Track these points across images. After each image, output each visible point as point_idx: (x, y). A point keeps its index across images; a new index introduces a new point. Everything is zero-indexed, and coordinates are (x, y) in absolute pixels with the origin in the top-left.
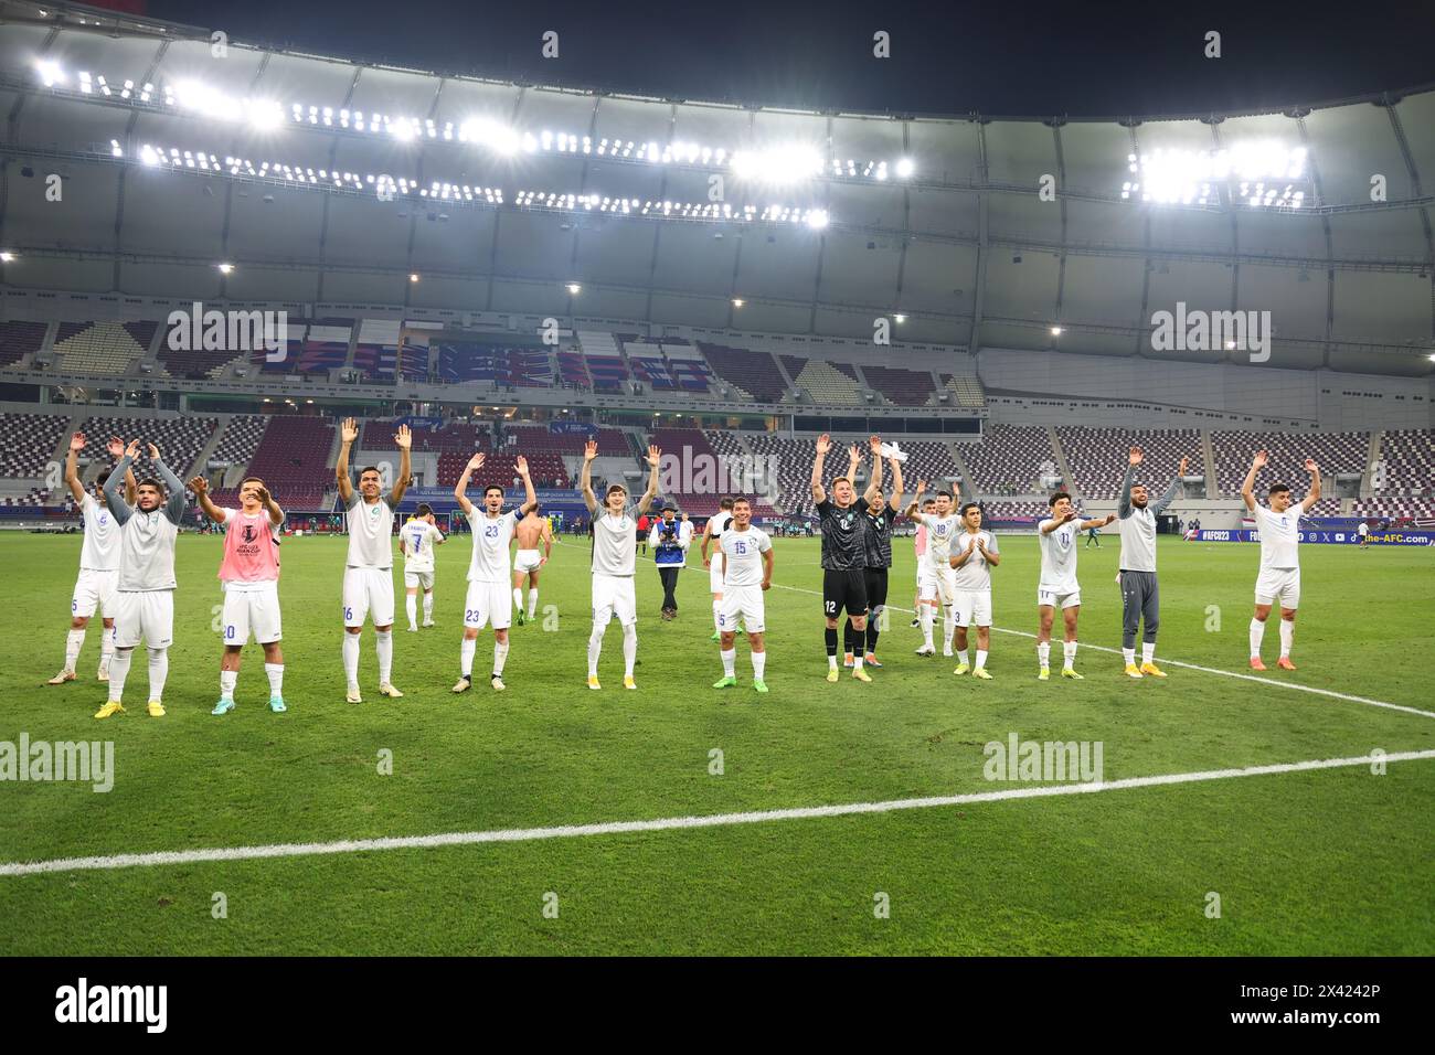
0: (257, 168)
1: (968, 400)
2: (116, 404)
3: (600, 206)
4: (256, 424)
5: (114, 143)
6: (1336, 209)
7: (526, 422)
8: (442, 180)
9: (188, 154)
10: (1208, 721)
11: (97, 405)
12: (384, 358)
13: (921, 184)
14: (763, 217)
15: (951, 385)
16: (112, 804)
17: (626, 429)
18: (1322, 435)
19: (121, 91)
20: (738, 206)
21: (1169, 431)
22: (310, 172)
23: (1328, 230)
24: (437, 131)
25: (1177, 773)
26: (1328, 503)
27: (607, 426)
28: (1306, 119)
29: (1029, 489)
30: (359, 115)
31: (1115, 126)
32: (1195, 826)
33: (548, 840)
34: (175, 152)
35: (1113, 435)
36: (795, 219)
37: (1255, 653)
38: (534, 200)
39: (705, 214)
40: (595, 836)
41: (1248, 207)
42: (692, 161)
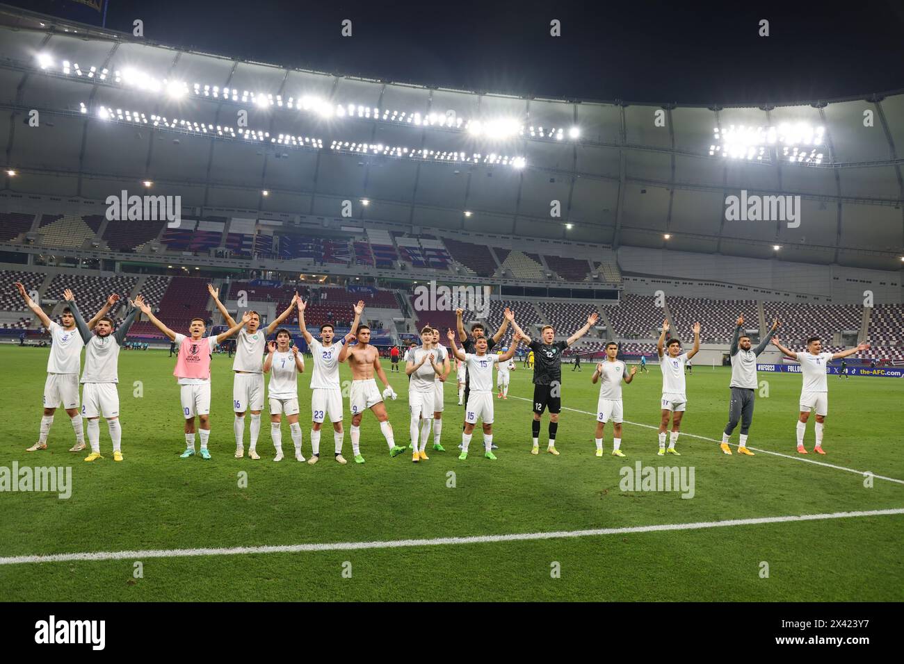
0: (170, 122)
1: (611, 278)
2: (76, 267)
3: (383, 151)
4: (163, 281)
5: (82, 105)
6: (843, 165)
7: (333, 285)
8: (285, 133)
9: (127, 113)
10: (773, 485)
11: (64, 266)
12: (245, 243)
13: (584, 143)
14: (485, 161)
15: (600, 269)
16: (91, 519)
17: (395, 291)
18: (833, 306)
19: (88, 73)
20: (469, 154)
21: (737, 301)
22: (203, 125)
23: (838, 178)
24: (283, 102)
25: (758, 517)
26: (837, 349)
27: (383, 289)
28: (825, 109)
29: (648, 335)
30: (235, 92)
31: (706, 110)
32: (773, 551)
33: (367, 549)
34: (119, 111)
35: (702, 302)
36: (505, 163)
37: (800, 443)
38: (342, 147)
39: (449, 158)
40: (397, 548)
41: (789, 162)
42: (441, 125)
